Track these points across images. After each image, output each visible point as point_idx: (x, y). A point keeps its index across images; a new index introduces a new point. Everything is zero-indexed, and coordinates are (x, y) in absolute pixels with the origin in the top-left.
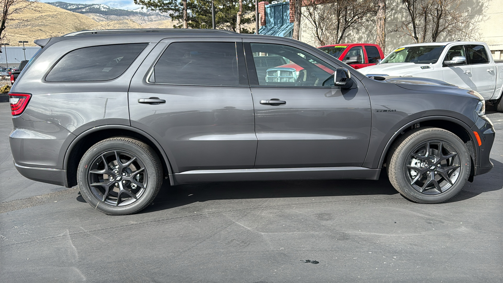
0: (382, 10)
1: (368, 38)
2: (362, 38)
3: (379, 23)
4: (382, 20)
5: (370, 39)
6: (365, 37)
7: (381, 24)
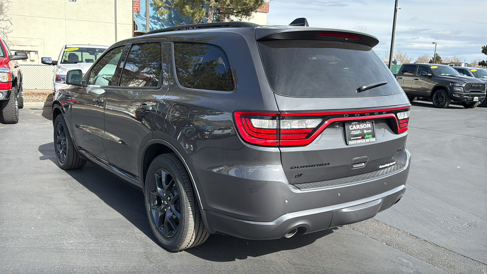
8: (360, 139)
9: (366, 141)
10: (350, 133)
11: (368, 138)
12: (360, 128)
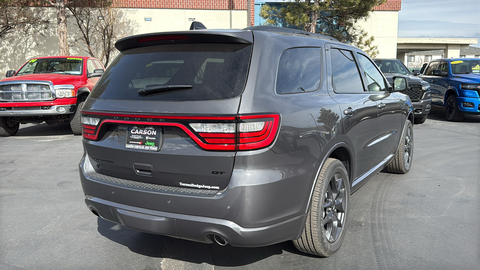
0: (63, 24)
1: (14, 51)
2: (7, 50)
3: (62, 36)
4: (65, 34)
5: (18, 52)
6: (11, 49)
7: (64, 37)
8: (140, 145)
9: (145, 148)
10: (129, 137)
11: (150, 145)
12: (142, 133)
